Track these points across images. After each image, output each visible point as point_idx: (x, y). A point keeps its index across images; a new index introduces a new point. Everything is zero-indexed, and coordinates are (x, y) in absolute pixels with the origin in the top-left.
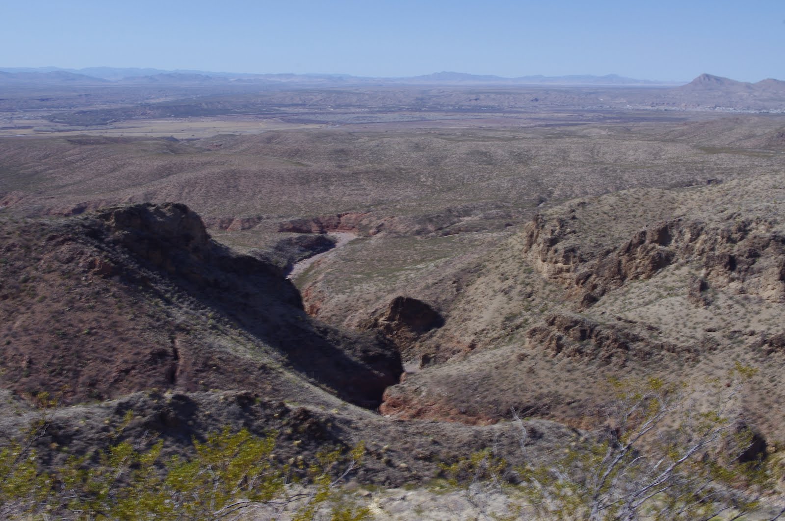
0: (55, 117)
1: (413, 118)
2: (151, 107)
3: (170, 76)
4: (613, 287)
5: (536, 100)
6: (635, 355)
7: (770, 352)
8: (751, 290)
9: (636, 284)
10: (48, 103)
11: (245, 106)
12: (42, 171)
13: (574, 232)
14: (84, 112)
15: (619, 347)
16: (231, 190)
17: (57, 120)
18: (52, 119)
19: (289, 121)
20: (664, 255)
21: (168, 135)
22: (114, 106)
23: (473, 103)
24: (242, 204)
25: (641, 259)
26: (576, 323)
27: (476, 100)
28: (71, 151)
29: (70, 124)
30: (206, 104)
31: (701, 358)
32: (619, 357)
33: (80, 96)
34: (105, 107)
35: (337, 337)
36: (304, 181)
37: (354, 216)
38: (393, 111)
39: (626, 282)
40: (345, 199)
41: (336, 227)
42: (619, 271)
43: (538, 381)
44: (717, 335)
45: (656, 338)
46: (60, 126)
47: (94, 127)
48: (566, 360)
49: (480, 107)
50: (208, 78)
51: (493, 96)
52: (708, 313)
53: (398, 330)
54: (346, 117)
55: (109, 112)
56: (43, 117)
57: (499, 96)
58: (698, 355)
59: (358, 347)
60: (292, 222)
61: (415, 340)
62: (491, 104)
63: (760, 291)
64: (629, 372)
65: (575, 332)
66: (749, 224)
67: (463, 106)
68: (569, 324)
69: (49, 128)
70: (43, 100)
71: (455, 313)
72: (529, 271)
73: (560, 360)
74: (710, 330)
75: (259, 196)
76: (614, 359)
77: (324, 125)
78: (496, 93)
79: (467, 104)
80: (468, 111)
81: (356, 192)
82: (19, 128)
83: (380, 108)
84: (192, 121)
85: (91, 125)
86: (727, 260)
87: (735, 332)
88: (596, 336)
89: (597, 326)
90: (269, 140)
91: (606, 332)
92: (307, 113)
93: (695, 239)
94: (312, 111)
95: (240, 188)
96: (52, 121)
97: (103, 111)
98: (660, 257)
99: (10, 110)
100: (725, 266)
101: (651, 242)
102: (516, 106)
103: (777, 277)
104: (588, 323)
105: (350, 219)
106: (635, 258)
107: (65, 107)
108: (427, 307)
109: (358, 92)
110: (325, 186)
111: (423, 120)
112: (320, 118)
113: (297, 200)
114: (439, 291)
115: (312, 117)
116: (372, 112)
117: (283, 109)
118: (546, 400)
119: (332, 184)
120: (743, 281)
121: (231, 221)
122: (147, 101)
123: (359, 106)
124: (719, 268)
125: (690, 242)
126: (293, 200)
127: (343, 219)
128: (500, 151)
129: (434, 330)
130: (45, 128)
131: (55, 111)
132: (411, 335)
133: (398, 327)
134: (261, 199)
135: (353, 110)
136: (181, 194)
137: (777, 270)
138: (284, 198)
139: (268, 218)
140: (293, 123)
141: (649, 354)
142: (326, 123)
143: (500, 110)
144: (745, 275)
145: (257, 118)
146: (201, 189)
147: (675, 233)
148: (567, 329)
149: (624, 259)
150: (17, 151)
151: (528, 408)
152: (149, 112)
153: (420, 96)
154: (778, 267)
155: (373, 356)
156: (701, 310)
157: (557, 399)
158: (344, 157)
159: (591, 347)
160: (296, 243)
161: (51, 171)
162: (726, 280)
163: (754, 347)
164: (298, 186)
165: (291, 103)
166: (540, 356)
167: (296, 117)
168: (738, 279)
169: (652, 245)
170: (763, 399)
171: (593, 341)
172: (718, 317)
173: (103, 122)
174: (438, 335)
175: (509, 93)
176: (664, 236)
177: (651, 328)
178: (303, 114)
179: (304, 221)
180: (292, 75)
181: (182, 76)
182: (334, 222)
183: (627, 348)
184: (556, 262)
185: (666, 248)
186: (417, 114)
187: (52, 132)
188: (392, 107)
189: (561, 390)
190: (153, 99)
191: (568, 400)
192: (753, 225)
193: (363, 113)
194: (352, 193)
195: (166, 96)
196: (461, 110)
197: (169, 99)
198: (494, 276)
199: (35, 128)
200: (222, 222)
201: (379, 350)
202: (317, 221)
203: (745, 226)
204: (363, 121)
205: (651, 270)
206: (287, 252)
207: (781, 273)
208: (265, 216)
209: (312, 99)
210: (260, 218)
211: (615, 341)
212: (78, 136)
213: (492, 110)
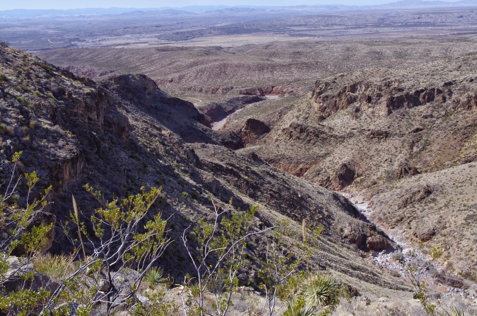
0: (161, 36)
1: (370, 31)
2: (214, 29)
3: (231, 9)
4: (333, 112)
5: (461, 17)
6: (321, 140)
7: (372, 138)
8: (377, 112)
9: (342, 111)
10: (160, 28)
11: (270, 27)
12: (139, 65)
13: (331, 89)
14: (177, 33)
15: (315, 136)
16: (222, 73)
17: (162, 38)
18: (159, 37)
19: (293, 35)
20: (353, 97)
21: (219, 45)
22: (196, 29)
23: (417, 20)
24: (226, 81)
25: (344, 99)
26: (299, 125)
27: (419, 18)
28: (155, 55)
29: (169, 40)
30: (247, 26)
31: (345, 140)
32: (314, 140)
33: (178, 23)
34: (190, 30)
35: (211, 133)
36: (261, 69)
37: (280, 87)
38: (361, 28)
39: (338, 110)
40: (280, 78)
41: (270, 93)
42: (335, 105)
43: (279, 149)
44: (355, 131)
45: (331, 132)
46: (163, 42)
47: (181, 41)
48: (293, 141)
49: (420, 23)
50: (253, 10)
51: (431, 15)
52: (356, 122)
53: (250, 134)
54: (329, 32)
55: (191, 32)
56: (155, 37)
57: (435, 15)
58: (344, 139)
59: (220, 138)
60: (246, 90)
61: (257, 138)
62: (429, 20)
63: (380, 112)
64: (316, 146)
65: (298, 130)
66: (391, 83)
67: (408, 22)
68: (296, 126)
69: (157, 43)
70: (157, 27)
71: (276, 127)
72: (310, 108)
73: (290, 141)
74: (353, 129)
75: (236, 77)
76: (312, 141)
77: (312, 38)
78: (434, 13)
79: (412, 21)
80: (411, 26)
81: (287, 74)
82: (142, 43)
83: (354, 25)
84: (236, 37)
85: (179, 40)
86: (367, 98)
87: (363, 130)
88: (307, 131)
89: (308, 127)
90: (267, 47)
91: (311, 130)
92: (306, 30)
93: (367, 90)
94: (310, 29)
95: (227, 73)
96: (159, 38)
97: (188, 32)
98: (351, 99)
99: (140, 33)
100: (366, 101)
101: (348, 92)
102: (446, 21)
103: (385, 105)
104: (304, 126)
105: (278, 89)
106: (342, 99)
107: (169, 30)
108: (263, 123)
109: (343, 15)
110: (271, 72)
111: (377, 32)
112: (313, 33)
113: (254, 79)
114: (271, 117)
115: (308, 33)
116: (346, 29)
117: (293, 28)
118: (279, 157)
119: (276, 70)
120: (374, 108)
121: (217, 89)
122: (215, 25)
123: (340, 25)
124: (364, 102)
125: (365, 91)
126: (252, 79)
127: (274, 89)
128: (388, 51)
129: (265, 134)
130: (154, 43)
131: (163, 33)
132: (255, 136)
133: (250, 133)
134: (236, 78)
135: (335, 27)
136: (197, 76)
137: (386, 103)
138: (249, 78)
139: (236, 88)
140: (294, 36)
141: (326, 139)
142: (315, 36)
143: (434, 25)
144: (374, 105)
145: (275, 33)
146: (207, 74)
147: (359, 87)
148: (295, 128)
149: (338, 99)
150: (130, 56)
151: (271, 160)
152: (213, 32)
153: (382, 17)
154: (386, 101)
155: (227, 142)
156: (354, 121)
157: (283, 157)
158: (298, 56)
159: (304, 136)
160: (241, 100)
161: (142, 66)
162: (367, 107)
163: (367, 137)
164: (257, 72)
165: (298, 24)
166: (283, 140)
167: (297, 33)
168: (371, 107)
169: (348, 93)
170: (361, 157)
171: (305, 134)
172: (359, 124)
173: (186, 39)
174: (266, 136)
175: (443, 13)
176: (353, 88)
177: (330, 128)
178: (304, 31)
179: (253, 89)
180: (305, 6)
181: (238, 10)
182: (269, 90)
183: (318, 137)
184: (320, 103)
185: (354, 94)
186: (375, 29)
187: (158, 45)
188: (361, 25)
189: (286, 153)
190: (219, 24)
191: (288, 157)
192: (393, 83)
193: (341, 29)
194: (285, 75)
195: (227, 22)
196: (407, 25)
197: (227, 24)
198: (295, 110)
199: (150, 43)
200: (213, 90)
201: (230, 140)
202: (260, 90)
203: (389, 84)
204: (338, 34)
205: (347, 105)
206: (234, 104)
207: (387, 104)
208: (235, 87)
209: (311, 21)
210: (232, 88)
211: (314, 133)
212: (164, 47)
213: (427, 24)
